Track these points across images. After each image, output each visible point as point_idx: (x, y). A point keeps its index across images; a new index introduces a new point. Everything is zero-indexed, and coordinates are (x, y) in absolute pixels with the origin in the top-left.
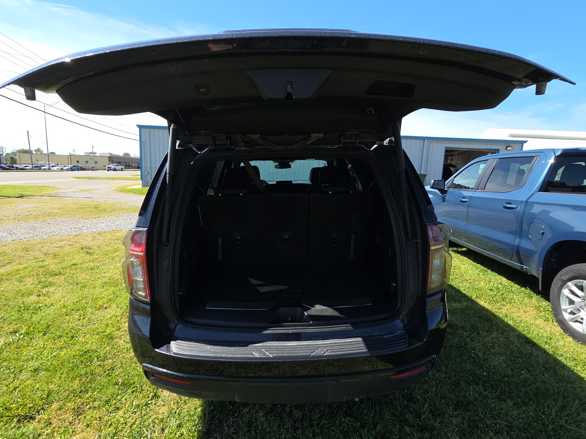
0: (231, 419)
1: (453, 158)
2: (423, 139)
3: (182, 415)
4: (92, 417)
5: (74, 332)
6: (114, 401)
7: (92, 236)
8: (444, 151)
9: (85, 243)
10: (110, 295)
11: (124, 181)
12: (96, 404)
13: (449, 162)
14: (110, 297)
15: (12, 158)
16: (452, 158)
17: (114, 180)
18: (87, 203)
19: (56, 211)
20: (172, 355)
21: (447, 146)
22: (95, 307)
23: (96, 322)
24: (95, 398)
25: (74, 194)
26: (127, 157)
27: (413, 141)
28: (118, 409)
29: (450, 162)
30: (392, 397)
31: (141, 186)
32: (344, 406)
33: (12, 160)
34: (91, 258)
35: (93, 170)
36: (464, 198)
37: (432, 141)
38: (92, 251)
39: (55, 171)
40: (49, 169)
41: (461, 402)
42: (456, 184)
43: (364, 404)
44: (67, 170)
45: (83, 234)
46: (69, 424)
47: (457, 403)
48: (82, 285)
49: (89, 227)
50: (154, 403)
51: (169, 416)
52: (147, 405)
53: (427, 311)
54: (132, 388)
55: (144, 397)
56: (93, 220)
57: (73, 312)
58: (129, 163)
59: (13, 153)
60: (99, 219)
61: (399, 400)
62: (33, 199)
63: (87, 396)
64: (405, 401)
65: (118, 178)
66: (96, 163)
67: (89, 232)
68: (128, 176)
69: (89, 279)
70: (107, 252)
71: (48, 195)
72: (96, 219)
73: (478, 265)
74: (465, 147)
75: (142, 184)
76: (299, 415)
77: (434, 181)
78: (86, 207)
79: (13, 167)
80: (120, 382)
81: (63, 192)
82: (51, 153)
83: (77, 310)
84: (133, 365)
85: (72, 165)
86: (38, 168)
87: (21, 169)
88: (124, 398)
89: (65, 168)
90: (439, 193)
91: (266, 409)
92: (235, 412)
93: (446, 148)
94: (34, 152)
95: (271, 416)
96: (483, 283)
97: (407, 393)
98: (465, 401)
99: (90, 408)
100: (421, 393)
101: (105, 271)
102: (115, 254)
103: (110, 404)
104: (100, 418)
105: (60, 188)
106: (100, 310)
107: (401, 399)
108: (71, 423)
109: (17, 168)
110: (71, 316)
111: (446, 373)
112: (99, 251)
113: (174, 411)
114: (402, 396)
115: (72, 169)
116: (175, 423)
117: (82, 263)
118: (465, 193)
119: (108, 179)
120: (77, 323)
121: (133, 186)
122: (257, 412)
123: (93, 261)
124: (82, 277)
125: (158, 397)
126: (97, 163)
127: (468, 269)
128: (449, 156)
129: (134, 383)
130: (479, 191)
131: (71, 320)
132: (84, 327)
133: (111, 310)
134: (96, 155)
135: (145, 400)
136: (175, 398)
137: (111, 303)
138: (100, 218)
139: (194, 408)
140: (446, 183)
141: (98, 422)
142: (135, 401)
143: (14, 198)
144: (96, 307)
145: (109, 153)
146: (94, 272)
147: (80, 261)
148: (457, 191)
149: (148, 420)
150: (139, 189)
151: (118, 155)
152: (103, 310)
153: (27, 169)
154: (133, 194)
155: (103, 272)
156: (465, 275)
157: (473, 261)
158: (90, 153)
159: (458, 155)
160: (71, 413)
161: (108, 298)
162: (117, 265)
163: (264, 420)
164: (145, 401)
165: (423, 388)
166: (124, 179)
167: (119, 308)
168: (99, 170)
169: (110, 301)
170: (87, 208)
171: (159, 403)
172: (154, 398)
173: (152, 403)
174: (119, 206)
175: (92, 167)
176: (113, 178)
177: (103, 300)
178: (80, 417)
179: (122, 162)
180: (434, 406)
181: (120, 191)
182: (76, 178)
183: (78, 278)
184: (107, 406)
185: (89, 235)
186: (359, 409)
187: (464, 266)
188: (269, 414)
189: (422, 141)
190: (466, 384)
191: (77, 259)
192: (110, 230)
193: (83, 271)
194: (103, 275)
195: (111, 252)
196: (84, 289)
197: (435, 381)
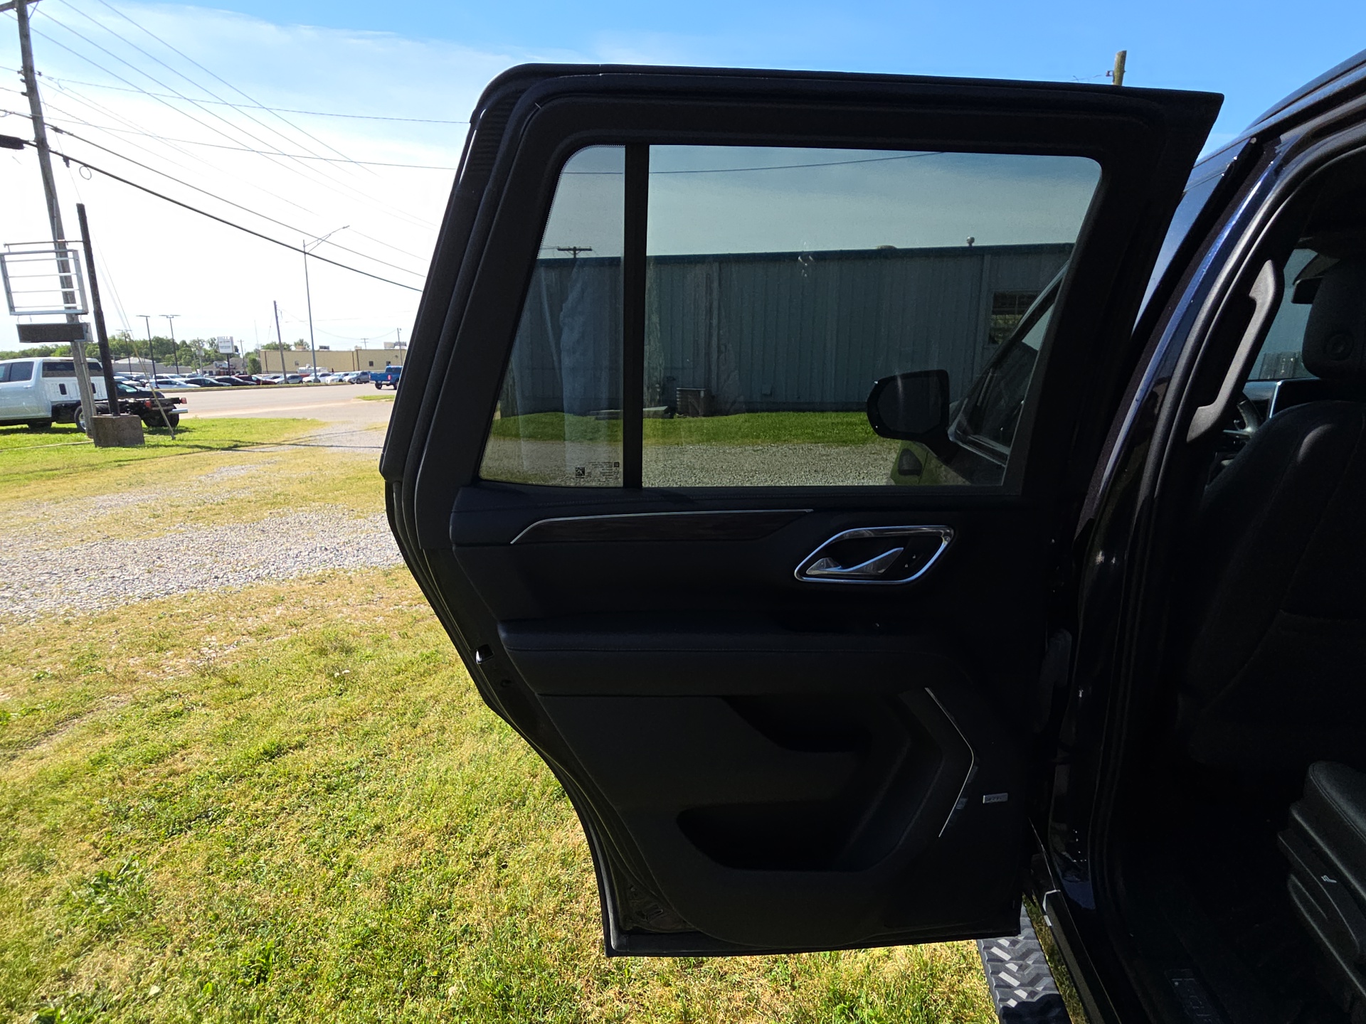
15: (254, 362)
19: (291, 489)
25: (349, 438)
33: (254, 366)
34: (340, 711)
38: (348, 667)
39: (327, 385)
40: (317, 381)
44: (351, 382)
49: (362, 544)
56: (379, 517)
59: (257, 352)
62: (256, 454)
71: (292, 442)
79: (250, 379)
81: (328, 432)
82: (321, 347)
85: (360, 372)
86: (297, 380)
87: (266, 383)
89: (347, 378)
94: (293, 348)
105: (324, 424)
109: (258, 382)
112: (372, 668)
115: (360, 380)
117: (301, 737)
143: (218, 452)
147: (298, 725)
153: (275, 383)
158: (395, 344)
182: (364, 398)
185: (357, 580)
191: (290, 712)
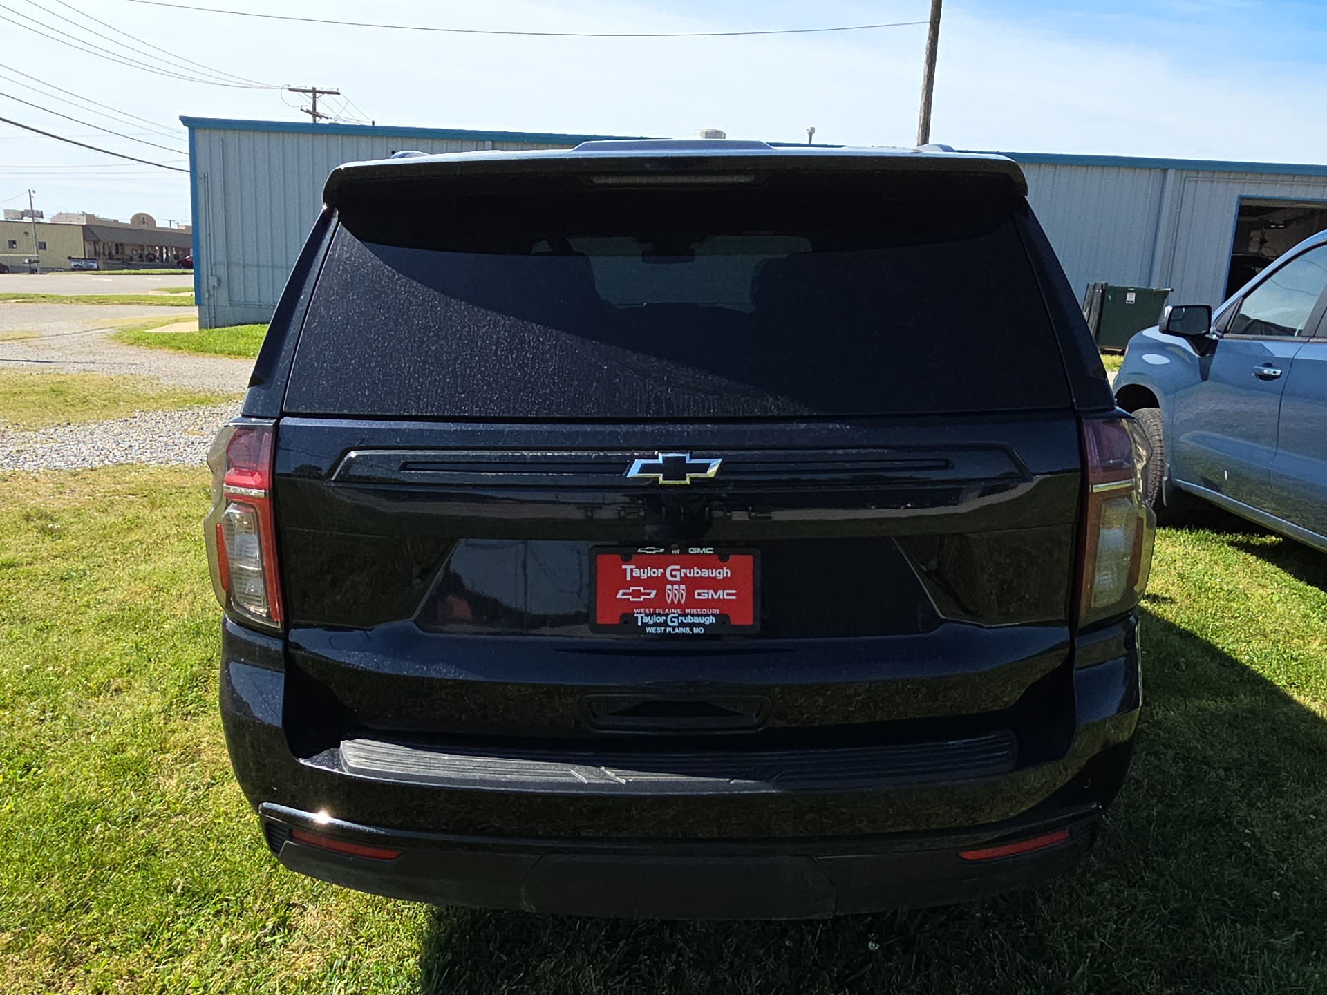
0: (504, 987)
1: (1268, 234)
2: (1162, 166)
3: (363, 972)
4: (106, 971)
5: (31, 754)
6: (167, 935)
7: (53, 482)
8: (1233, 210)
9: (34, 503)
10: (126, 654)
11: (136, 307)
12: (115, 940)
13: (1253, 249)
14: (127, 660)
16: (1263, 234)
17: (103, 307)
18: (27, 378)
20: (347, 773)
21: (1244, 194)
22: (84, 686)
23: (92, 728)
24: (111, 925)
26: (144, 227)
27: (1127, 175)
28: (179, 954)
29: (1255, 250)
30: (981, 947)
31: (194, 326)
32: (835, 965)
34: (58, 547)
35: (33, 271)
36: (1269, 365)
37: (1193, 174)
38: (57, 526)
41: (1191, 965)
42: (1249, 319)
43: (895, 958)
45: (24, 474)
46: (44, 986)
47: (1178, 967)
48: (39, 624)
49: (39, 452)
50: (279, 941)
51: (325, 976)
52: (261, 946)
53: (1075, 672)
54: (215, 904)
55: (252, 926)
56: (52, 431)
57: (19, 699)
58: (153, 247)
60: (68, 428)
61: (1000, 954)
63: (88, 919)
64: (1019, 956)
65: (116, 298)
66: (43, 246)
67: (41, 470)
68: (151, 293)
69: (58, 609)
70: (105, 528)
72: (61, 430)
73: (1309, 588)
74: (1309, 197)
75: (200, 320)
76: (701, 983)
77: (1174, 308)
78: (25, 389)
80: (180, 887)
83: (33, 694)
84: (212, 846)
88: (194, 928)
90: (1190, 349)
91: (604, 964)
92: (517, 970)
93: (1242, 198)
95: (621, 982)
96: (1318, 642)
97: (1026, 937)
98: (1202, 962)
99: (98, 950)
100: (1069, 937)
101: (106, 585)
102: (133, 537)
103: (154, 942)
104: (131, 974)
106: (101, 697)
107: (1007, 951)
108: (49, 985)
110: (17, 710)
111: (1154, 888)
112: (80, 526)
113: (337, 963)
114: (1013, 946)
116: (343, 990)
117: (30, 560)
118: (1279, 349)
119: (87, 300)
120: (35, 729)
121: (167, 324)
122: (579, 968)
123: (64, 555)
124: (37, 602)
125: (292, 929)
126: (45, 248)
127: (1276, 598)
128: (1257, 227)
129: (219, 891)
130: (1320, 340)
131: (18, 721)
132: (58, 742)
133: (133, 696)
134: (42, 221)
135: (253, 933)
136: (340, 932)
137: (133, 677)
138: (72, 427)
139: (396, 955)
140: (1213, 317)
141: (126, 984)
142: (224, 936)
144: (86, 688)
145: (84, 214)
146: (71, 588)
147: (24, 554)
148: (1250, 340)
149: (265, 982)
150: (192, 334)
151: (116, 221)
152: (109, 695)
154: (172, 351)
155: (98, 587)
156: (1260, 618)
157: (1296, 577)
158: (23, 214)
159: (1287, 223)
160: (48, 960)
161: (123, 664)
162: (140, 567)
163: (600, 990)
164: (254, 936)
165: (1080, 926)
166: (138, 301)
167: (157, 690)
168: (53, 270)
169: (129, 671)
170: (28, 394)
171: (294, 944)
172: (279, 930)
173: (274, 941)
174: (130, 388)
175: (30, 262)
176: (100, 297)
177: (108, 666)
178: (72, 972)
179: (128, 245)
180: (1106, 971)
181: (129, 341)
183: (25, 603)
184: (147, 946)
185: (42, 479)
186: (881, 973)
187: (1260, 591)
188: (613, 977)
189: (1157, 174)
190: (1214, 920)
191: (14, 548)
192: (106, 462)
193: (37, 584)
194: (101, 596)
195: (117, 529)
196: (45, 635)
197: (1118, 908)
